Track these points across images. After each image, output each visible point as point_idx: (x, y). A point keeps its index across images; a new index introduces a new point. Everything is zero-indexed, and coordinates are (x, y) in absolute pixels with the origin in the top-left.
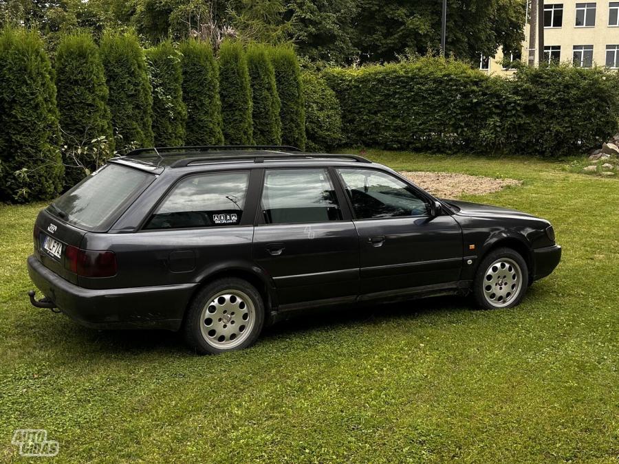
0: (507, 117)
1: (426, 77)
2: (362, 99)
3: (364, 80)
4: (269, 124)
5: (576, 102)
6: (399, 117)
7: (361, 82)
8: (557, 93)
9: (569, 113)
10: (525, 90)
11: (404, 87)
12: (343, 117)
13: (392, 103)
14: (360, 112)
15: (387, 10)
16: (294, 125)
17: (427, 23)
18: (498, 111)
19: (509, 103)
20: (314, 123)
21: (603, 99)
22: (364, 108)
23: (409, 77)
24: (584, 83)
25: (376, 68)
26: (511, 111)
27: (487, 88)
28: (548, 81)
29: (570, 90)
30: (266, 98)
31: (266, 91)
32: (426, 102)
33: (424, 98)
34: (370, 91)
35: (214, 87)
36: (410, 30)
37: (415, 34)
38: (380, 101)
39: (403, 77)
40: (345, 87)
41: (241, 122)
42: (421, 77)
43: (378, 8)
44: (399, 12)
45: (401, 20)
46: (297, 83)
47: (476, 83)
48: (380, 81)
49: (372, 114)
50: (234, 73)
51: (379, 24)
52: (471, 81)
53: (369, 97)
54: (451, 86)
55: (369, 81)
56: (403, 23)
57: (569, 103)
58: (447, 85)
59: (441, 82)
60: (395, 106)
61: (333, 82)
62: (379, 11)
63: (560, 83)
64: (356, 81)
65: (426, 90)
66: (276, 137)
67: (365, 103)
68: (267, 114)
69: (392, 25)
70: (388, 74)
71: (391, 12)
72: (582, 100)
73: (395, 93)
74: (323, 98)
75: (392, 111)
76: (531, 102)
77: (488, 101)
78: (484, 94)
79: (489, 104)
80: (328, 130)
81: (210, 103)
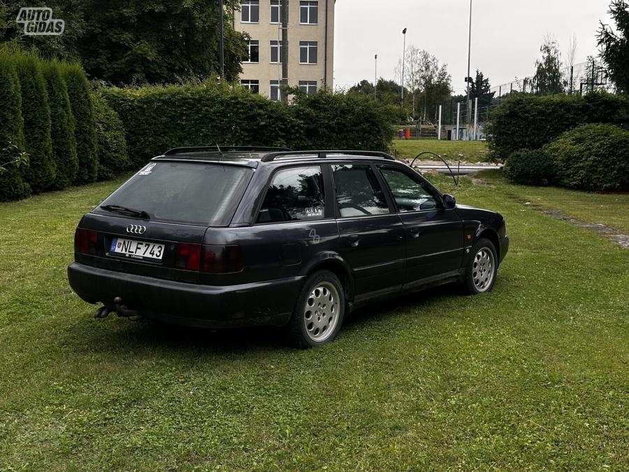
0: (291, 139)
1: (212, 100)
2: (147, 120)
3: (148, 101)
4: (67, 144)
5: (352, 126)
6: (187, 139)
7: (145, 103)
8: (334, 118)
9: (345, 136)
10: (308, 114)
11: (191, 109)
12: (127, 138)
13: (178, 124)
14: (145, 133)
15: (111, 34)
16: (87, 146)
17: (153, 50)
18: (283, 134)
19: (293, 127)
20: (102, 144)
21: (374, 124)
22: (149, 129)
23: (195, 99)
24: (358, 109)
25: (159, 88)
26: (295, 134)
27: (272, 111)
28: (326, 106)
29: (346, 116)
30: (61, 116)
31: (61, 108)
32: (214, 124)
33: (213, 120)
34: (155, 111)
35: (17, 101)
36: (137, 56)
37: (143, 60)
38: (167, 123)
39: (190, 98)
40: (128, 107)
41: (41, 140)
42: (208, 100)
43: (101, 31)
44: (125, 36)
45: (127, 45)
46: (89, 100)
47: (261, 107)
48: (164, 102)
49: (158, 135)
50: (32, 87)
51: (102, 48)
52: (257, 104)
53: (154, 118)
54: (238, 109)
55: (153, 102)
56: (130, 49)
57: (345, 127)
58: (234, 107)
59: (228, 105)
60: (183, 128)
61: (114, 102)
62: (102, 34)
63: (337, 109)
64: (138, 101)
65: (214, 113)
66: (73, 158)
67: (150, 125)
68: (63, 132)
69: (117, 49)
70: (173, 95)
71: (115, 36)
72: (356, 125)
73: (182, 114)
74: (108, 118)
75: (179, 133)
76: (312, 126)
77: (274, 124)
78: (270, 117)
79: (275, 127)
80: (115, 152)
81: (14, 119)
